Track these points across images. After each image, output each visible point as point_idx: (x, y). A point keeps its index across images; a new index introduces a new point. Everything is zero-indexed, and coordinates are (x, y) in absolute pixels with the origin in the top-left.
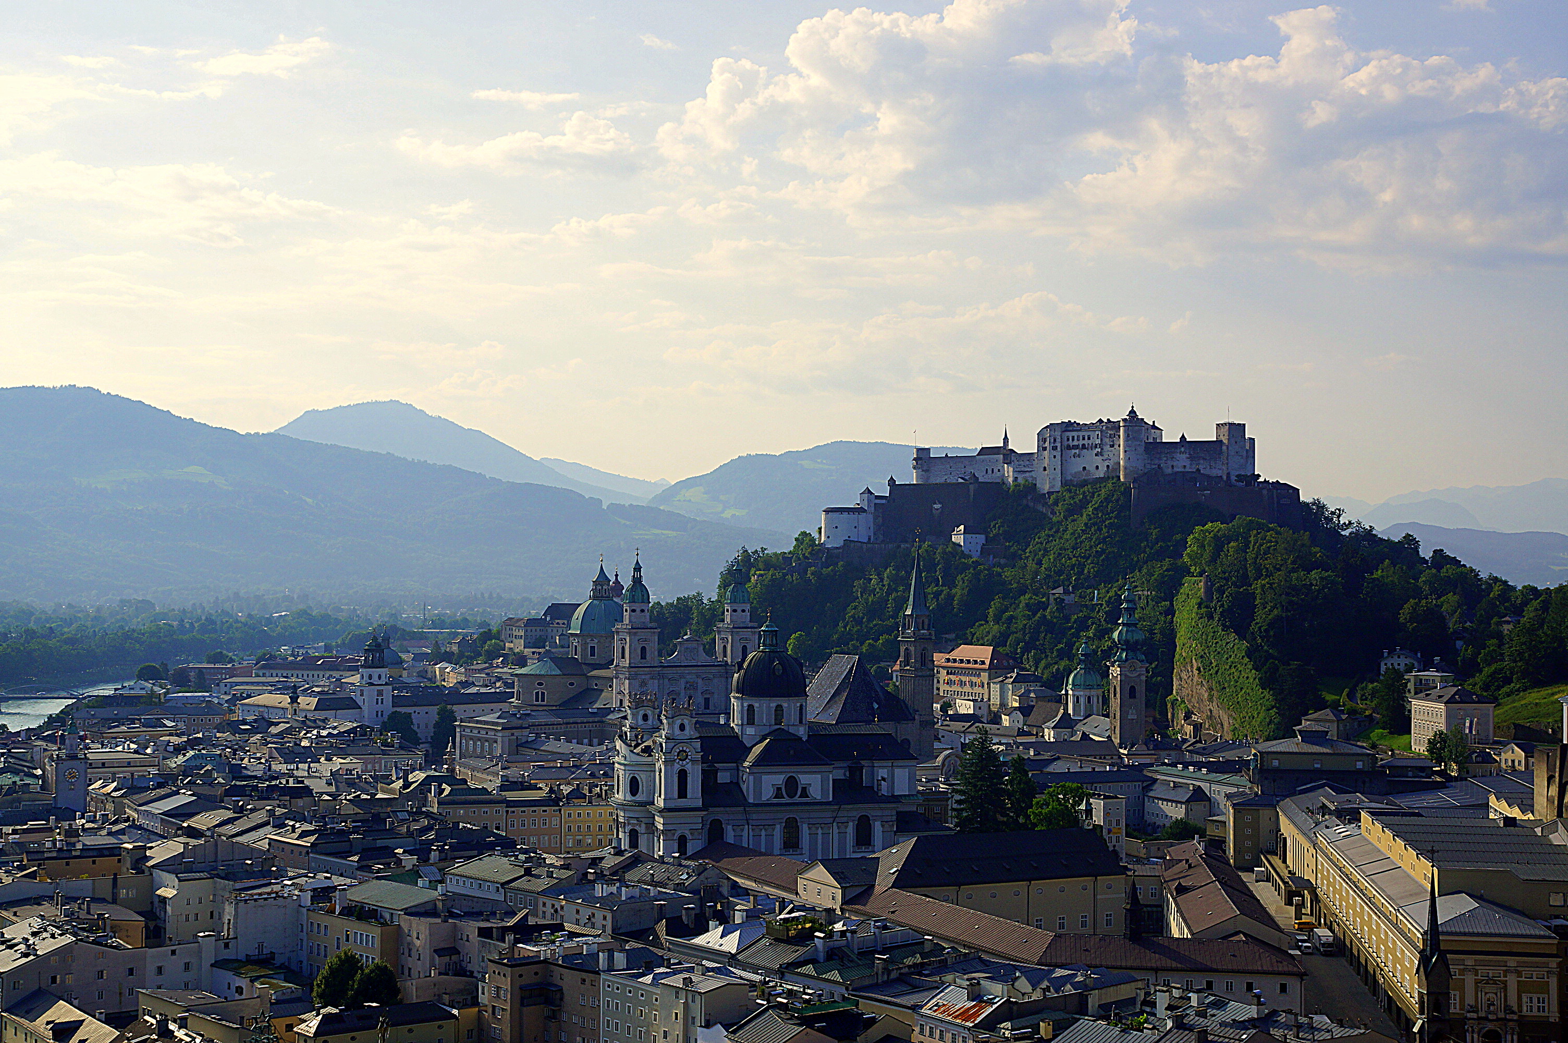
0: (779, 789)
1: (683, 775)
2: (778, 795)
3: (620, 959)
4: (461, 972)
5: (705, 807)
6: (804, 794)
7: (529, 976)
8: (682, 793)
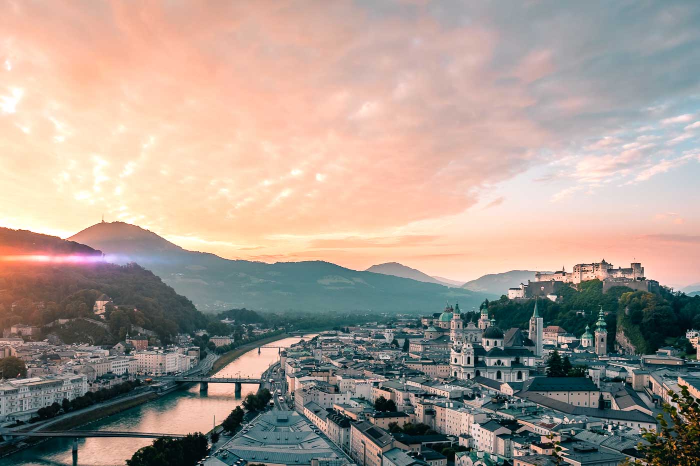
0: (496, 363)
1: (469, 358)
2: (495, 364)
3: (451, 405)
4: (410, 405)
5: (475, 366)
6: (503, 364)
7: (428, 408)
8: (469, 363)
